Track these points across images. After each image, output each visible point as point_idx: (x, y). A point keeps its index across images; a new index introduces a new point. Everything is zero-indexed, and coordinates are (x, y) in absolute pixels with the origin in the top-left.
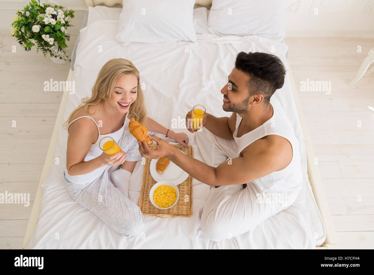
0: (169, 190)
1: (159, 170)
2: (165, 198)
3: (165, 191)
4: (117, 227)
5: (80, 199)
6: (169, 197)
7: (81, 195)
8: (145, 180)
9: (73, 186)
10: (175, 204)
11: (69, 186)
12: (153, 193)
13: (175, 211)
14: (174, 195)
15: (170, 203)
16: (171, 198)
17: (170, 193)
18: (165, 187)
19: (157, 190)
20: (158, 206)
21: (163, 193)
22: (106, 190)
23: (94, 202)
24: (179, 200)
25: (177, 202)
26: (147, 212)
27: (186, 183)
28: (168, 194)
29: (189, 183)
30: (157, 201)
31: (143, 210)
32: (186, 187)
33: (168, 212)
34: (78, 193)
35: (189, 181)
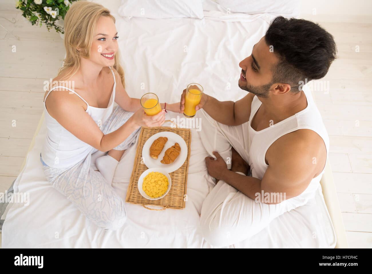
0: (161, 178)
1: (152, 156)
2: (156, 186)
3: (156, 179)
4: (95, 220)
5: (57, 184)
6: (160, 185)
7: (58, 180)
8: (137, 165)
9: (50, 170)
10: (166, 194)
11: (45, 169)
12: (143, 180)
13: (166, 202)
14: (166, 184)
15: (161, 194)
16: (162, 187)
17: (162, 182)
18: (156, 174)
19: (148, 177)
20: (147, 195)
21: (154, 181)
22: (87, 176)
23: (71, 190)
24: (171, 189)
25: (168, 191)
26: (135, 201)
27: (180, 170)
28: (160, 183)
29: (185, 170)
30: (146, 190)
31: (131, 198)
32: (180, 175)
33: (159, 203)
34: (55, 177)
35: (184, 168)
